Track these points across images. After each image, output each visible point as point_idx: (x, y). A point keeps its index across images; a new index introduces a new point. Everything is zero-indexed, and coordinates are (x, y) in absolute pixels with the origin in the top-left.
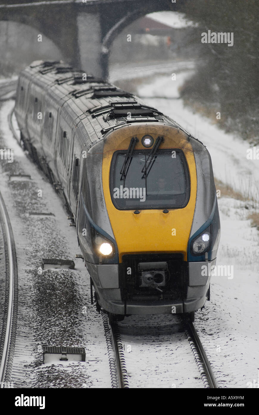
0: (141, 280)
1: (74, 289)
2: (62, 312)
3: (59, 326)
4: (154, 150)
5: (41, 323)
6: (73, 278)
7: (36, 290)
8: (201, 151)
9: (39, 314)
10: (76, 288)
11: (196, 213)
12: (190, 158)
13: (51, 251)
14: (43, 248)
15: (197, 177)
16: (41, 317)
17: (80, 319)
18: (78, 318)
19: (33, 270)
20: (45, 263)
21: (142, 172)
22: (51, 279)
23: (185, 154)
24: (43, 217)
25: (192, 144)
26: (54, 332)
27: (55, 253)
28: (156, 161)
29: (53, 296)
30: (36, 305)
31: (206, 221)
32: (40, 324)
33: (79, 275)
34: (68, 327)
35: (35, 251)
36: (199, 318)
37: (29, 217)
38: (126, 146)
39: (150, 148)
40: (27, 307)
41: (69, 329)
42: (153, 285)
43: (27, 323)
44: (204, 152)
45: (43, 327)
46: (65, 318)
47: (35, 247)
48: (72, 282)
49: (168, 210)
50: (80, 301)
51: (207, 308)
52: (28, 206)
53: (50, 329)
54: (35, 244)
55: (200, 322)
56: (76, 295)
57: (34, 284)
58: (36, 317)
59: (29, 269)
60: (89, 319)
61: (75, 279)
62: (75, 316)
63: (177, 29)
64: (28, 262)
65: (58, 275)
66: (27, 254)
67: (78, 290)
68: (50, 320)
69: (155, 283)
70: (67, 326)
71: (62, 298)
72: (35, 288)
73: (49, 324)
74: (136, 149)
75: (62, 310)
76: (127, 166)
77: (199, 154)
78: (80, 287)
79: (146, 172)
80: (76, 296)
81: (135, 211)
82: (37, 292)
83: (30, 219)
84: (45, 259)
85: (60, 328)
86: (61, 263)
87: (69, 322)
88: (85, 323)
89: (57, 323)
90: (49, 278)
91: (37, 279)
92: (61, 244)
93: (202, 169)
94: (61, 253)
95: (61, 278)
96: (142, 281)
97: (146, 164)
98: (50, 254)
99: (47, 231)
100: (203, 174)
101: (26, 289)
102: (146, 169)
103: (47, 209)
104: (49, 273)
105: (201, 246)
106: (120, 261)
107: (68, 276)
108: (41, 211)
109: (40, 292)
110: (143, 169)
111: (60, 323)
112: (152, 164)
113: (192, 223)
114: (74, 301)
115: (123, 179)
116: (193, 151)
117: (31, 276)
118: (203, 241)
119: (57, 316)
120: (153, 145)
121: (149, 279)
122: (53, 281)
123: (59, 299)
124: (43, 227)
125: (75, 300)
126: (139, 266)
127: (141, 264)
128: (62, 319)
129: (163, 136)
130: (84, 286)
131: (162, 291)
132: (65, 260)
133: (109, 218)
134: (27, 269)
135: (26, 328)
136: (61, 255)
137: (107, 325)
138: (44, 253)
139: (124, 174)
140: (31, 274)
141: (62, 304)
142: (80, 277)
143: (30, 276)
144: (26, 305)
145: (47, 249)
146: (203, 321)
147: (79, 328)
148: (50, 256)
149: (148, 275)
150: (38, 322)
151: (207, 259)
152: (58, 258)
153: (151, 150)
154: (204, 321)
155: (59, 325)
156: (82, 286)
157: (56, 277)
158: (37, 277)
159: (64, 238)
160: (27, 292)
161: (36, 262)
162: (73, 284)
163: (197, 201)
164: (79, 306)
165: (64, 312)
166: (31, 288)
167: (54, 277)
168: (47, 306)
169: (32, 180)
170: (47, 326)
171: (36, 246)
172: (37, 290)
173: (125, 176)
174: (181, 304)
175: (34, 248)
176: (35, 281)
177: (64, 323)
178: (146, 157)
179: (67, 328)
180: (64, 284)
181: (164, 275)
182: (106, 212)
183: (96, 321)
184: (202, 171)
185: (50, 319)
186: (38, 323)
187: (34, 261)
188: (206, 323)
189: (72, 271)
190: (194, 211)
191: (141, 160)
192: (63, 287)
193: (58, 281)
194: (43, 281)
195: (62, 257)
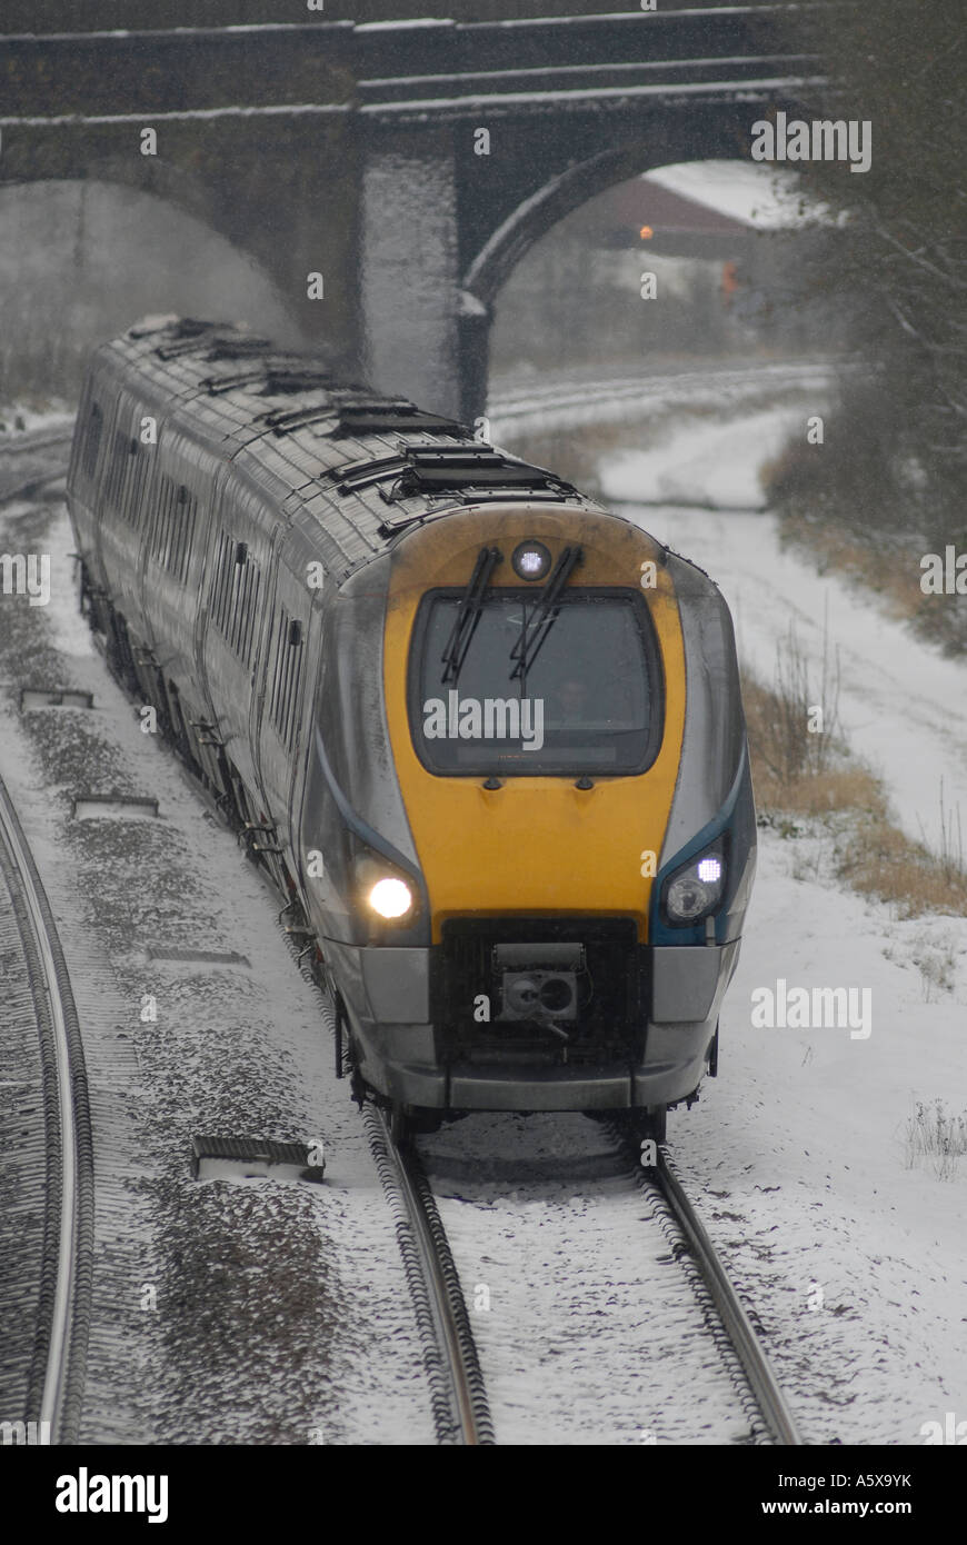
0: (501, 998)
1: (320, 1260)
2: (266, 1353)
3: (255, 1411)
4: (551, 588)
5: (180, 1392)
6: (313, 1217)
7: (164, 1261)
8: (702, 596)
9: (176, 1358)
10: (325, 1256)
11: (679, 792)
12: (666, 619)
13: (231, 1105)
14: (200, 1093)
15: (686, 678)
16: (184, 1369)
17: (338, 1383)
18: (329, 1380)
19: (155, 1181)
20: (203, 1155)
21: (512, 657)
22: (226, 1219)
23: (650, 605)
24: (205, 968)
25: (672, 574)
26: (231, 1434)
27: (245, 1116)
28: (556, 624)
29: (235, 1288)
30: (164, 1320)
31: (713, 820)
32: (176, 1397)
33: (338, 1207)
34: (289, 1414)
35: (164, 1106)
36: (817, 1395)
37: (147, 969)
38: (462, 576)
39: (538, 584)
40: (127, 1330)
41: (294, 1420)
42: (539, 1014)
43: (123, 1390)
44: (711, 600)
45: (188, 1410)
46: (277, 1376)
47: (166, 1089)
48: (312, 1233)
49: (590, 779)
50: (342, 1311)
51: (851, 1356)
52: (142, 922)
53: (217, 1419)
54: (168, 1077)
55: (821, 1409)
56: (324, 1284)
57: (156, 1237)
58: (161, 1372)
59: (139, 1177)
60: (377, 1384)
61: (324, 1222)
62: (320, 1369)
63: (761, 233)
64: (138, 1149)
65: (255, 1202)
66: (133, 1116)
67: (333, 1265)
68: (216, 1385)
69: (544, 1009)
70: (285, 1411)
71: (269, 1296)
72: (161, 1253)
73: (215, 1397)
74: (495, 585)
75: (267, 1345)
76: (463, 639)
77: (694, 604)
78: (342, 1254)
79: (523, 657)
80: (323, 1289)
81: (485, 779)
82: (168, 1270)
83: (149, 975)
84: (205, 1138)
85: (255, 1415)
86: (268, 1156)
87: (294, 1392)
88: (356, 1400)
89: (247, 1395)
90: (218, 1214)
91: (172, 1218)
92: (270, 1081)
93: (703, 653)
94: (271, 1117)
95: (269, 1214)
96: (505, 1001)
97: (524, 635)
98: (227, 1117)
99: (218, 1025)
100: (707, 671)
101: (126, 1256)
102: (526, 648)
103: (221, 938)
104: (219, 1195)
105: (694, 896)
106: (437, 939)
107: (296, 1207)
108: (196, 944)
109: (180, 1270)
110: (516, 648)
111: (257, 1398)
112: (544, 638)
113: (669, 822)
114: (318, 1310)
115: (451, 680)
116: (676, 596)
117: (147, 1204)
118: (701, 881)
119: (247, 1369)
120: (546, 574)
121: (525, 995)
122: (236, 1228)
123: (256, 1301)
124: (203, 1008)
125: (320, 1304)
126: (495, 955)
127: (503, 948)
128: (268, 1382)
129: (582, 545)
130: (358, 1249)
131: (566, 1035)
132: (288, 1145)
133: (403, 800)
134: (131, 1176)
135: (120, 1412)
136: (268, 1122)
137: (446, 1409)
138: (202, 1113)
139: (455, 661)
140: (148, 1196)
141: (268, 1319)
142: (342, 1215)
143: (144, 1203)
144: (123, 1321)
145: (214, 1099)
146: (833, 1405)
147: (333, 1417)
148: (227, 1126)
149: (525, 985)
150: (170, 1392)
151: (711, 938)
152: (256, 1136)
153: (542, 588)
154: (837, 1408)
155: (253, 1406)
156: (348, 1250)
157: (246, 1210)
158: (173, 1207)
159: (286, 1057)
160: (129, 1268)
161: (167, 1150)
162: (316, 1243)
163: (686, 754)
164: (337, 1329)
165: (276, 1354)
166: (143, 1253)
167: (238, 1212)
168: (207, 1327)
169: (164, 818)
170: (205, 1406)
171: (171, 1084)
172: (170, 1260)
173: (457, 670)
174: (627, 1080)
175: (161, 1090)
176: (163, 1225)
177: (273, 1396)
178: (524, 611)
179: (287, 1417)
180: (280, 1241)
181: (573, 985)
182: (394, 782)
183: (404, 1391)
184: (702, 660)
185: (218, 1379)
186: (171, 1395)
187: (161, 1143)
188: (845, 1416)
189: (313, 1187)
190: (676, 785)
191: (510, 619)
192: (273, 1253)
193: (255, 1225)
194: (194, 1227)
195: (273, 1131)
